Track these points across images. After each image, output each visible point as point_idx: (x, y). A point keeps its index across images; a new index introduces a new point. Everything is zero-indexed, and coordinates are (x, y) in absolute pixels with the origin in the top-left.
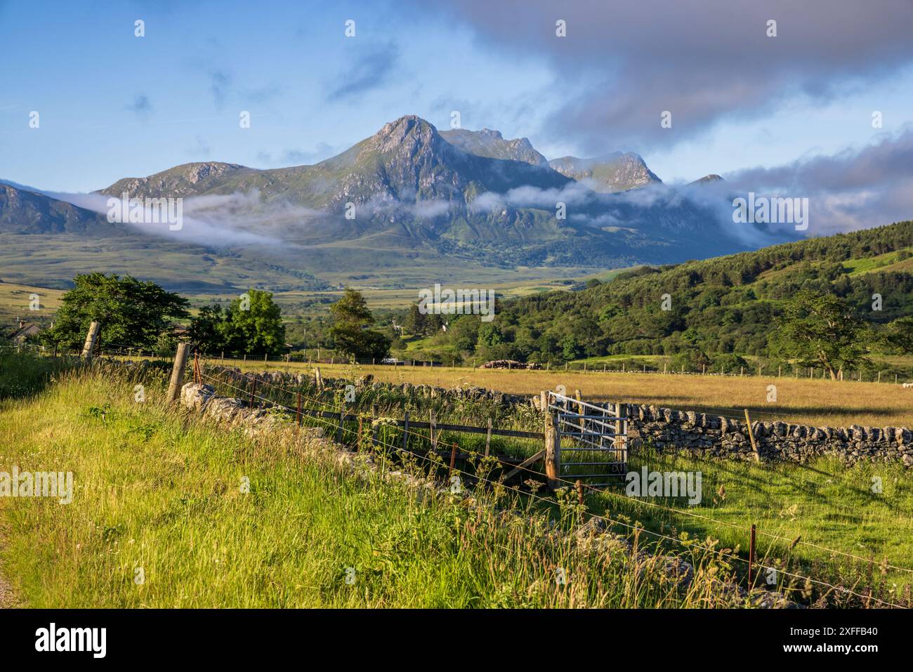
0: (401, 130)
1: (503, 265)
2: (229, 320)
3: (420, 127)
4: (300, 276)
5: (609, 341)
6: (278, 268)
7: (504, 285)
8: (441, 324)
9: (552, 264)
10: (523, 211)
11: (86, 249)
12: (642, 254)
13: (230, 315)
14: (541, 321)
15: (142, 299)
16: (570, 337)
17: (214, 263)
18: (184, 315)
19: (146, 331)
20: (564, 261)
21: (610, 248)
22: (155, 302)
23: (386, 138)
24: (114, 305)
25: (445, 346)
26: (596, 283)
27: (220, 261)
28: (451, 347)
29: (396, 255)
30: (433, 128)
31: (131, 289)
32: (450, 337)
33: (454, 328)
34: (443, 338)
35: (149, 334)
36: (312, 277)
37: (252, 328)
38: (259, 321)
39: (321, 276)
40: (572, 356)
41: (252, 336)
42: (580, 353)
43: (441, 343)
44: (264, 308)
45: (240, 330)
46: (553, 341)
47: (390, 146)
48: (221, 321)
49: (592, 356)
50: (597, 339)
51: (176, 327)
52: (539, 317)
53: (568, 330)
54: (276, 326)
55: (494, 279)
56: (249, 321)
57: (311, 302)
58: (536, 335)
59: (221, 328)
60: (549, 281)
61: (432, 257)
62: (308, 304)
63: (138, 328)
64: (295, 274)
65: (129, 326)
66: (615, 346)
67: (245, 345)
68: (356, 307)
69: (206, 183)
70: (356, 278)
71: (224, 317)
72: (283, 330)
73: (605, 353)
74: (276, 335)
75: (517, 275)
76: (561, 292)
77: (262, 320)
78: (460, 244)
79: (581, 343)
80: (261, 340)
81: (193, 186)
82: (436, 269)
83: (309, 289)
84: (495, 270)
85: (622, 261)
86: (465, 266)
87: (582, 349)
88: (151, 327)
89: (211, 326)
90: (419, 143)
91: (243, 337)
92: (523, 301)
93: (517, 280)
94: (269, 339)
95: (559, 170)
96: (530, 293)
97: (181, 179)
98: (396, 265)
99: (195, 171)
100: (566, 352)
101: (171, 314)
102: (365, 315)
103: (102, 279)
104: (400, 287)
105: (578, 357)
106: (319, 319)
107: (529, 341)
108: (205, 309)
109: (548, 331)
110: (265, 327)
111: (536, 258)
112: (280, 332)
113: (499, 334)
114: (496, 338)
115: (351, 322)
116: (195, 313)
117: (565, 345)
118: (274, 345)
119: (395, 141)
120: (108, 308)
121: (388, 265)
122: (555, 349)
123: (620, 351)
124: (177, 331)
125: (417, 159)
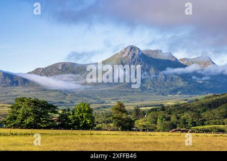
0: (128, 50)
1: (163, 94)
2: (73, 114)
3: (134, 49)
4: (95, 99)
5: (205, 120)
6: (88, 96)
7: (163, 101)
8: (145, 114)
9: (180, 94)
10: (169, 76)
11: (25, 92)
12: (211, 90)
13: (73, 112)
14: (179, 113)
15: (40, 107)
16: (191, 119)
17: (67, 95)
18: (56, 112)
19: (42, 119)
20: (184, 93)
21: (200, 88)
22: (45, 107)
23: (123, 53)
24: (30, 109)
25: (146, 122)
26: (197, 100)
27: (69, 95)
28: (148, 122)
29: (127, 92)
30: (139, 49)
31: (36, 103)
32: (148, 119)
33: (149, 116)
34: (145, 119)
35: (43, 120)
36: (99, 100)
37: (82, 117)
38: (85, 114)
39: (102, 99)
40: (191, 125)
41: (82, 120)
42: (194, 124)
43: (145, 121)
44: (87, 109)
45: (77, 118)
46: (185, 120)
47: (124, 55)
48: (70, 114)
49: (199, 125)
50: (200, 120)
51: (53, 117)
52: (179, 112)
53: (189, 116)
54: (91, 116)
55: (161, 99)
56: (81, 114)
57: (99, 108)
58: (178, 118)
59: (70, 117)
60: (179, 99)
61: (139, 92)
62: (98, 108)
63: (38, 118)
64: (94, 99)
65: (35, 117)
66: (207, 122)
67: (80, 124)
68: (121, 109)
69: (64, 69)
70: (114, 100)
71: (71, 113)
72: (94, 118)
73: (203, 124)
74: (91, 120)
75: (168, 98)
76: (185, 103)
77: (86, 114)
78: (148, 88)
79: (195, 121)
80: (86, 122)
81: (60, 70)
82: (140, 96)
83: (98, 104)
84: (160, 96)
85: (204, 93)
86: (150, 95)
87: (195, 123)
88: (44, 117)
89: (66, 116)
90: (134, 54)
91: (79, 121)
92: (172, 106)
93: (168, 99)
94: (88, 121)
95: (182, 62)
96: (174, 104)
97: (56, 68)
98: (127, 95)
99: (60, 65)
100: (189, 124)
101: (51, 112)
102: (124, 111)
103: (25, 99)
104: (129, 102)
105: (194, 126)
106: (102, 113)
107: (176, 120)
108: (64, 110)
109: (182, 117)
110: (87, 117)
111: (174, 92)
112: (93, 119)
113: (165, 118)
114: (164, 119)
115: (120, 114)
116: (60, 112)
117: (189, 122)
118: (90, 123)
119: (126, 54)
120: (27, 111)
121: (124, 95)
122: (185, 123)
123: (209, 124)
124: (54, 119)
125: (133, 60)
